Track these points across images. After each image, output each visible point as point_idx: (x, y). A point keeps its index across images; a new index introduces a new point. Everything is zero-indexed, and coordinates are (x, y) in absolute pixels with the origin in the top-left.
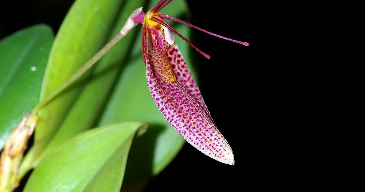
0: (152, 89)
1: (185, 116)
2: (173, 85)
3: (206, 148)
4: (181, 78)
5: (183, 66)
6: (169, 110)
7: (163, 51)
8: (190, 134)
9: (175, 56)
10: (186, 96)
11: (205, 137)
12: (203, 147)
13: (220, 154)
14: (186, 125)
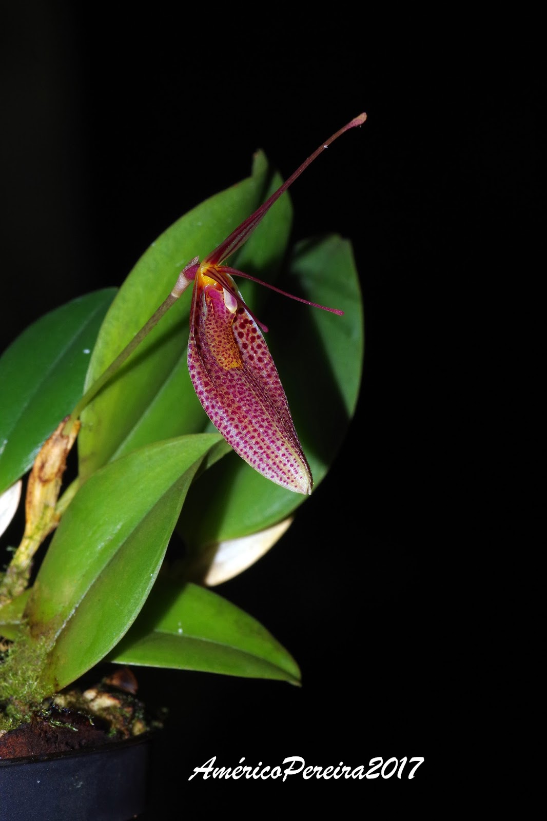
0: (194, 377)
1: (242, 419)
2: (233, 373)
3: (268, 467)
4: (254, 363)
5: (259, 346)
6: (216, 410)
7: (224, 321)
8: (245, 447)
9: (248, 330)
10: (250, 390)
11: (269, 452)
12: (263, 466)
13: (288, 478)
14: (240, 433)
